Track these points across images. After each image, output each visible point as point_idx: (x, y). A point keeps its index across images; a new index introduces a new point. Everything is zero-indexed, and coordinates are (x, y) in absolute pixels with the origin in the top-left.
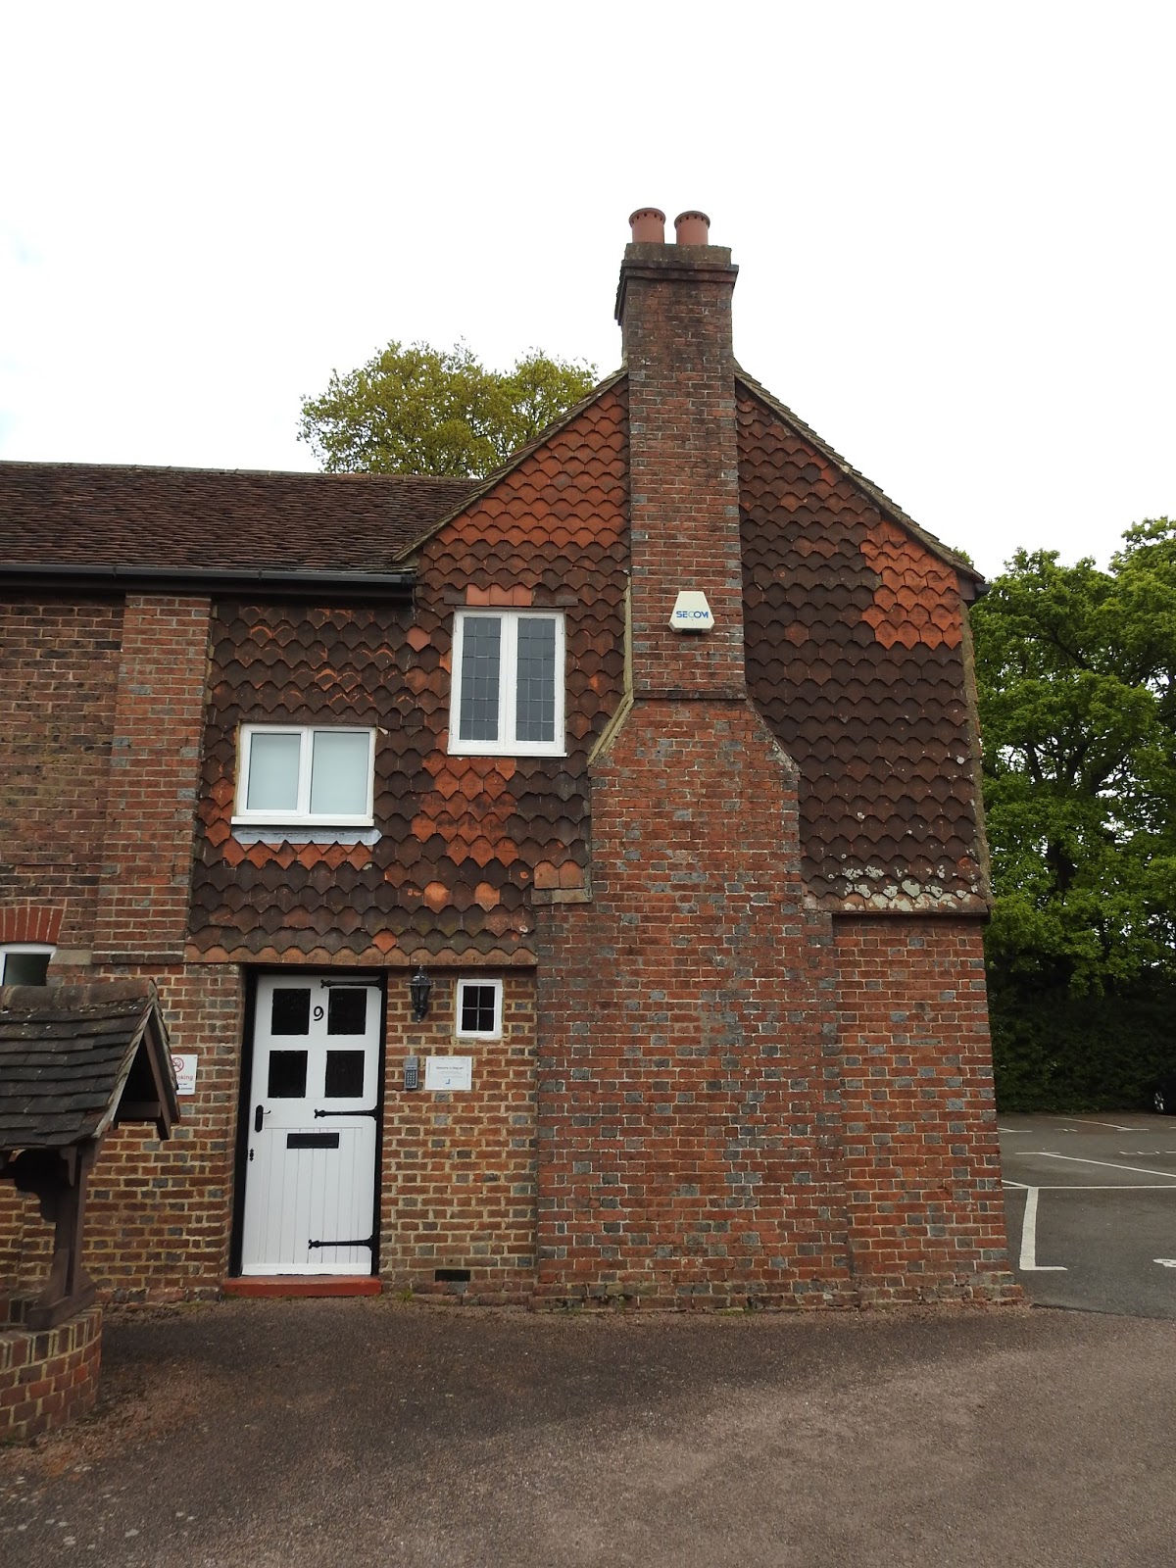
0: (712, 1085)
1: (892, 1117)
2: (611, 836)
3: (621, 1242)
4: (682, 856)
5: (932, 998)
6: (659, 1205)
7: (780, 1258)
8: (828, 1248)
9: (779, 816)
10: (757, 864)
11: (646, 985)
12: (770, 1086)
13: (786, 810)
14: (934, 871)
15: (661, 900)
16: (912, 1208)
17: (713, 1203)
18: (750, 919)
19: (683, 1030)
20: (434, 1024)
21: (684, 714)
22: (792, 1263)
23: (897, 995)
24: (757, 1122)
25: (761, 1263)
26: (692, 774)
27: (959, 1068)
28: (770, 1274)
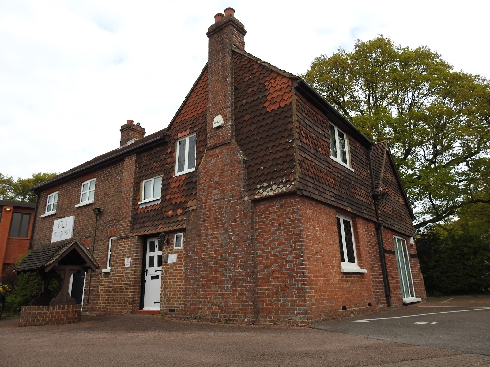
0: (221, 256)
1: (271, 263)
2: (201, 190)
3: (201, 302)
4: (216, 191)
5: (283, 222)
6: (209, 291)
7: (236, 308)
8: (248, 305)
9: (238, 174)
10: (233, 189)
11: (207, 230)
12: (235, 255)
13: (240, 172)
14: (282, 180)
15: (211, 205)
16: (276, 293)
17: (221, 291)
18: (231, 206)
19: (215, 241)
20: (170, 246)
21: (217, 151)
22: (240, 309)
23: (273, 223)
24: (231, 267)
25: (232, 309)
26: (218, 168)
27: (291, 245)
28: (234, 313)
